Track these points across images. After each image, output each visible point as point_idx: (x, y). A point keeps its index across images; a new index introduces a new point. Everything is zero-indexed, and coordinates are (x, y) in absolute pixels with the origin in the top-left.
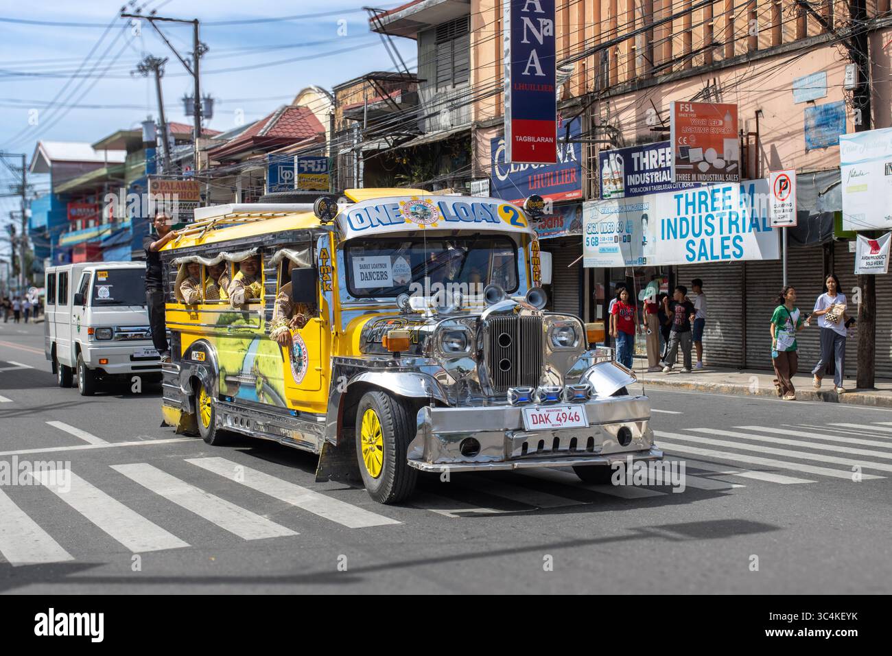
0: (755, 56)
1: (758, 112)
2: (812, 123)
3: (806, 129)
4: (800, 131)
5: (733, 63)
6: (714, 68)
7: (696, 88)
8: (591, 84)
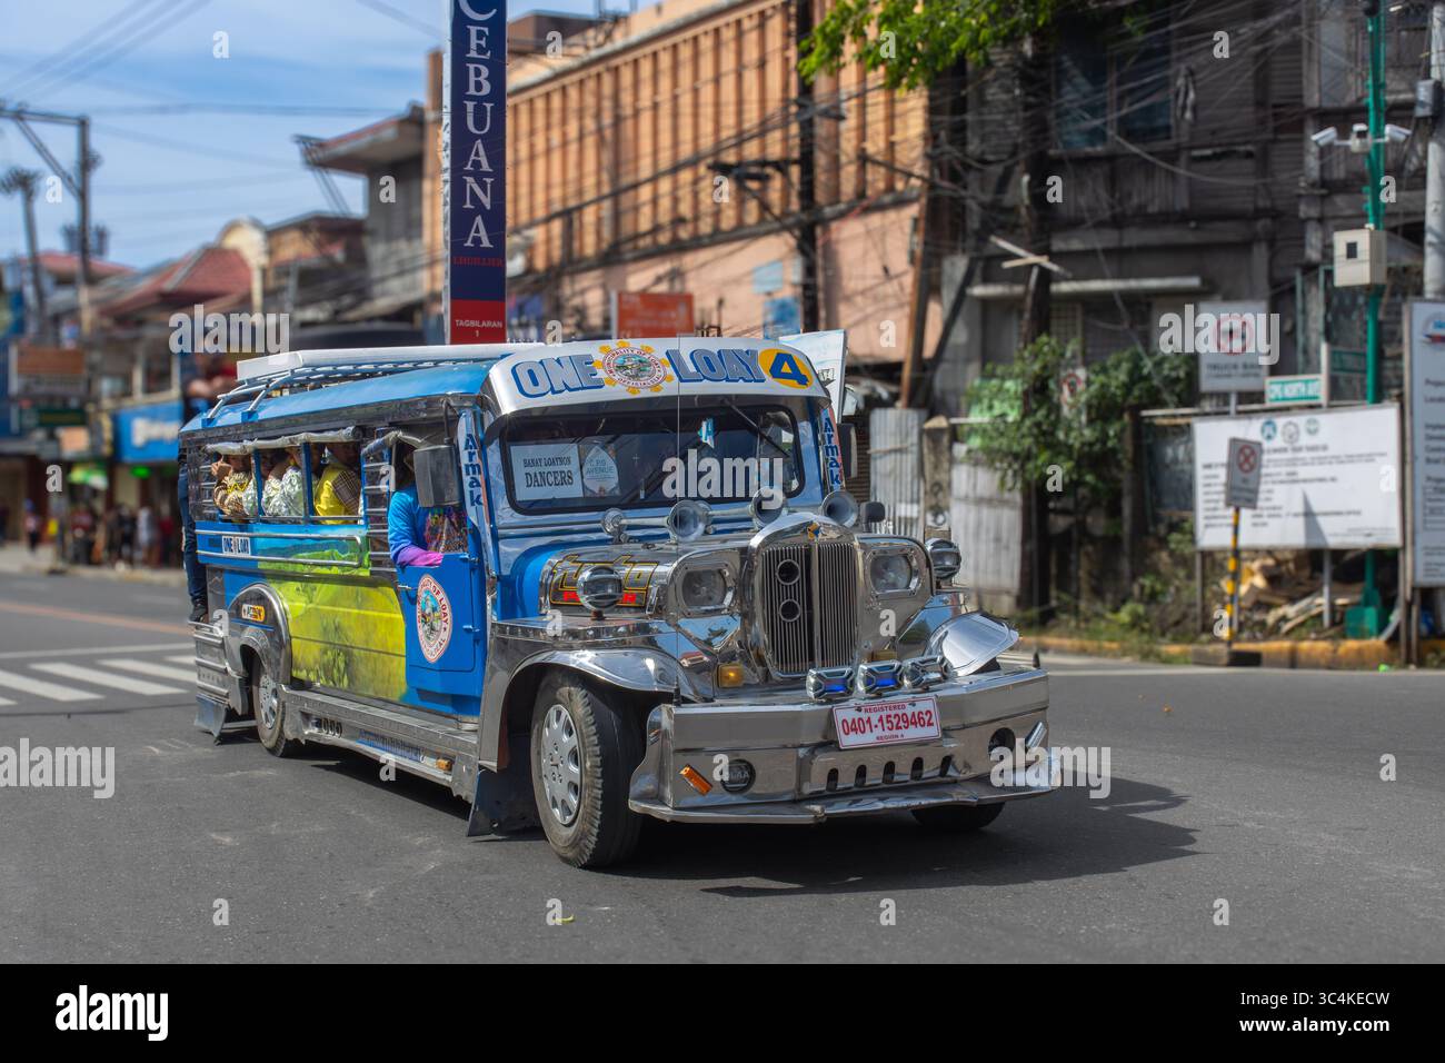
0: (718, 238)
1: (721, 303)
2: (770, 318)
3: (764, 326)
4: (759, 327)
5: (697, 243)
6: (678, 248)
7: (663, 267)
8: (557, 254)
